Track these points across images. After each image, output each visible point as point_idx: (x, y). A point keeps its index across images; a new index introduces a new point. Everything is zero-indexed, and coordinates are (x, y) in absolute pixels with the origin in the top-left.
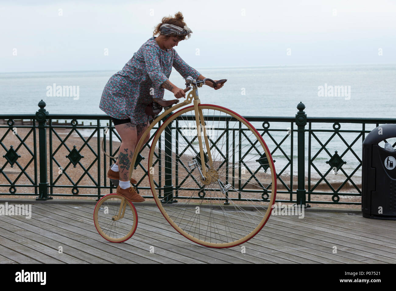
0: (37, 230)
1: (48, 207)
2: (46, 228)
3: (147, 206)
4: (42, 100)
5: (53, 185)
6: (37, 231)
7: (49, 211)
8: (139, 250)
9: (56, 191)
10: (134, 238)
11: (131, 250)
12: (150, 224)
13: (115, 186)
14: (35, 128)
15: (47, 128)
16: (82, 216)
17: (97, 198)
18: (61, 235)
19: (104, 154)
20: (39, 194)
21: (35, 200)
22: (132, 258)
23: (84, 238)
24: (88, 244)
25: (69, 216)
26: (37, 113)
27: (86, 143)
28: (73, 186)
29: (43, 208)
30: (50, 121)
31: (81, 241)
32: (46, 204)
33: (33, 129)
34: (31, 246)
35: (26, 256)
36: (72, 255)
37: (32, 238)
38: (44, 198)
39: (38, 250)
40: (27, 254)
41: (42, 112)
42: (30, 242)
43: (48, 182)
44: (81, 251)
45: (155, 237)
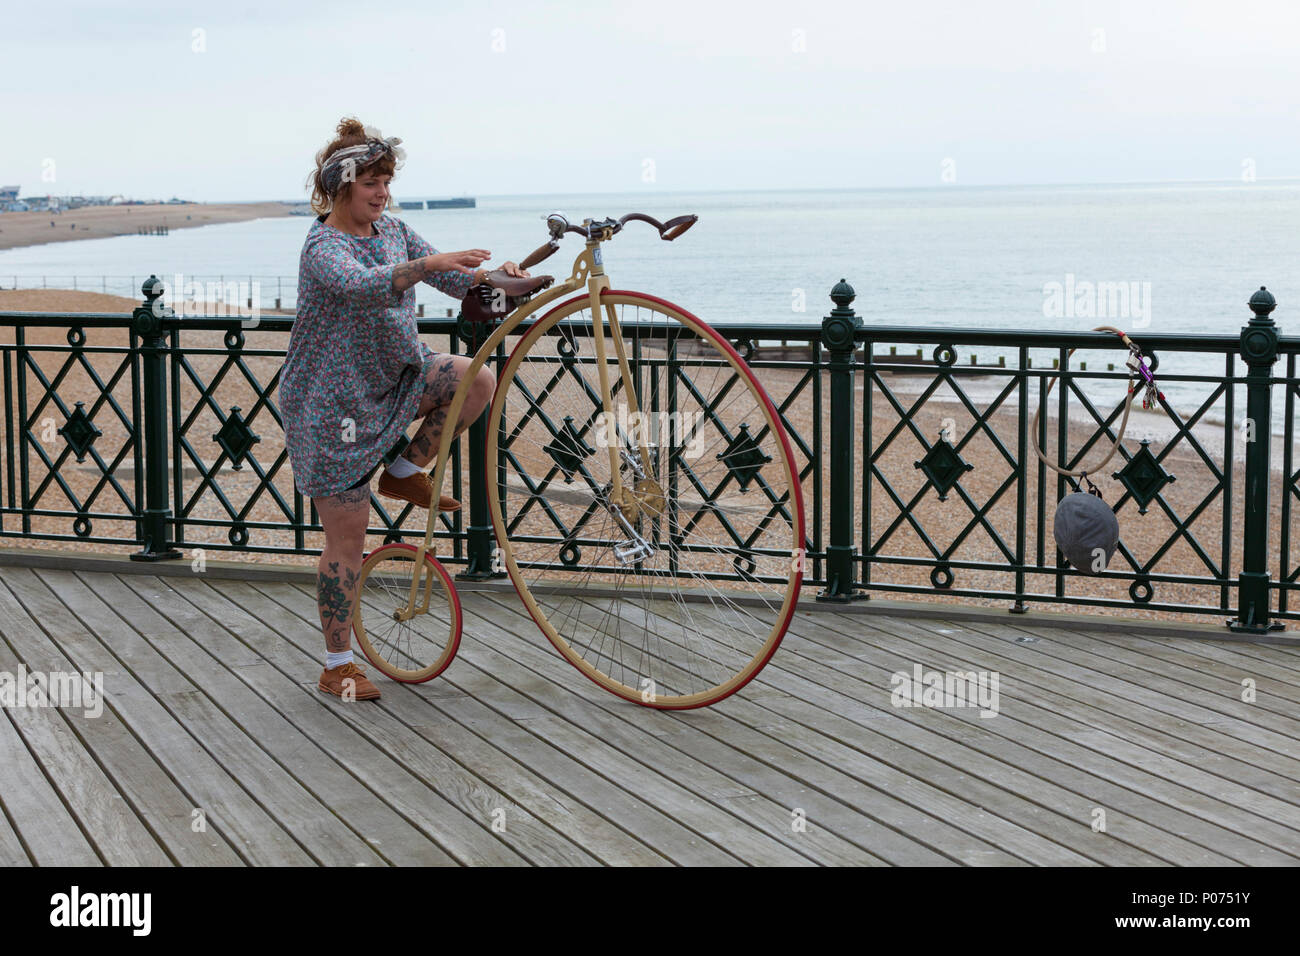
0: (823, 697)
1: (856, 624)
2: (851, 692)
3: (1179, 640)
4: (843, 281)
5: (869, 555)
6: (824, 700)
7: (856, 636)
8: (1158, 783)
9: (879, 574)
10: (1140, 741)
11: (1133, 780)
12: (1192, 697)
13: (1073, 568)
14: (820, 371)
15: (857, 371)
16: (964, 661)
17: (1012, 604)
18: (901, 718)
19: (1040, 460)
20: (825, 580)
21: (813, 601)
22: (1136, 806)
23: (975, 730)
24: (988, 751)
25: (924, 658)
26: (827, 321)
27: (981, 422)
28: (935, 560)
29: (839, 628)
30: (868, 349)
31: (966, 742)
32: (847, 615)
33: (813, 373)
34: (807, 745)
35: (791, 776)
36: (938, 783)
37: (808, 721)
38: (843, 596)
39: (827, 761)
40: (796, 772)
41: (843, 320)
42: (802, 734)
43: (857, 544)
44: (967, 773)
45: (1211, 742)
